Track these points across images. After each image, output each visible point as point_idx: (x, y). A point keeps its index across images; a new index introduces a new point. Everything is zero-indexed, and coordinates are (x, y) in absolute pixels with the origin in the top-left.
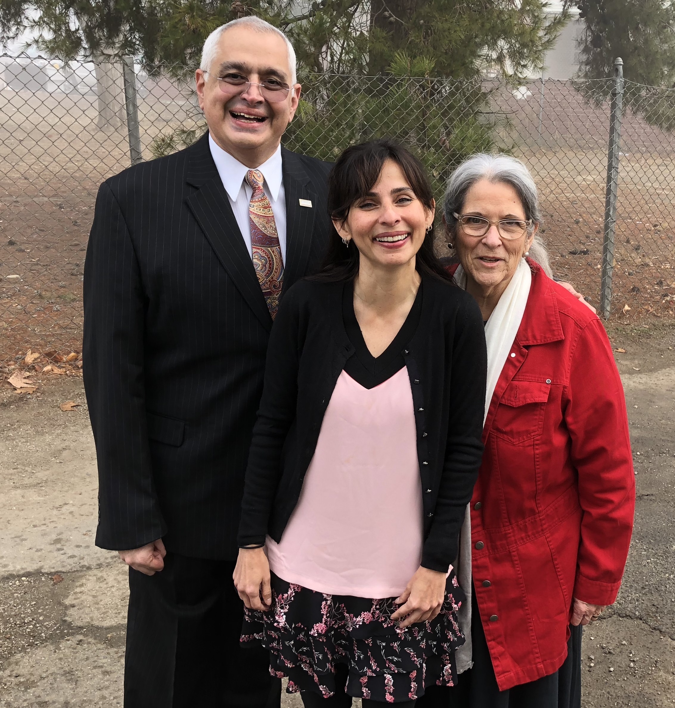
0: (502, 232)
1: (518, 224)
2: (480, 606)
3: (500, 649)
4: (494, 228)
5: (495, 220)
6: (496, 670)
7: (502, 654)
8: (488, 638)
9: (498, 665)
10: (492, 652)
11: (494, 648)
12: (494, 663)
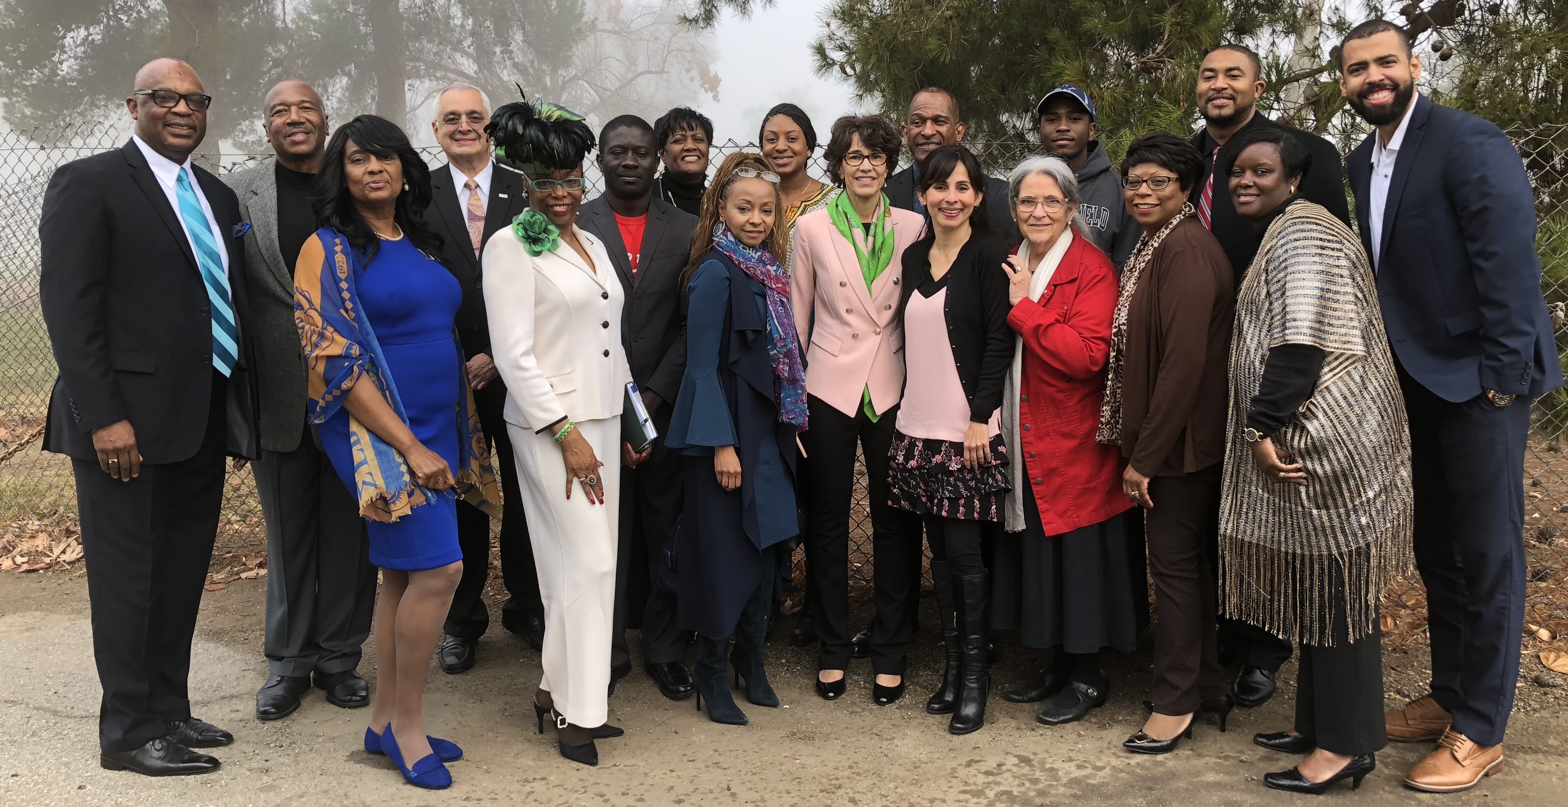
0: (1046, 207)
1: (1058, 201)
2: (1029, 472)
3: (1046, 506)
4: (1039, 205)
5: (1040, 200)
6: (1043, 521)
7: (1047, 510)
8: (1036, 497)
9: (1044, 518)
10: (1039, 507)
11: (1041, 505)
12: (1042, 516)
